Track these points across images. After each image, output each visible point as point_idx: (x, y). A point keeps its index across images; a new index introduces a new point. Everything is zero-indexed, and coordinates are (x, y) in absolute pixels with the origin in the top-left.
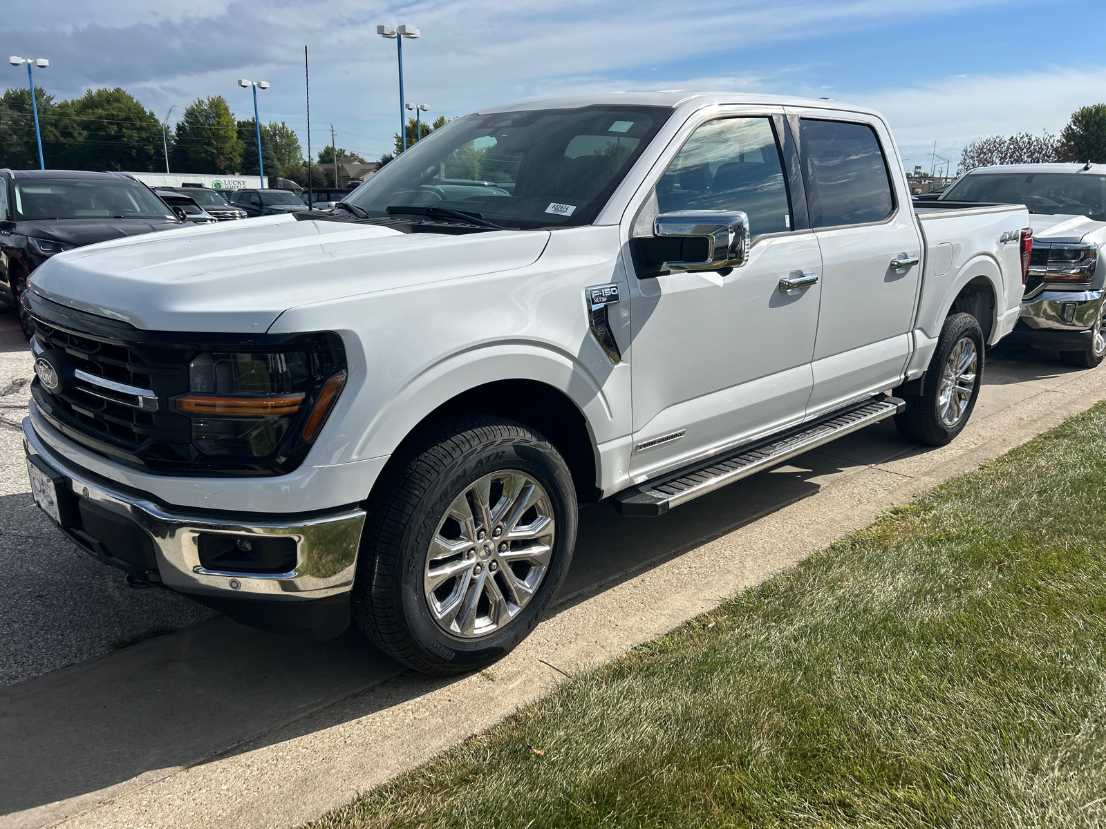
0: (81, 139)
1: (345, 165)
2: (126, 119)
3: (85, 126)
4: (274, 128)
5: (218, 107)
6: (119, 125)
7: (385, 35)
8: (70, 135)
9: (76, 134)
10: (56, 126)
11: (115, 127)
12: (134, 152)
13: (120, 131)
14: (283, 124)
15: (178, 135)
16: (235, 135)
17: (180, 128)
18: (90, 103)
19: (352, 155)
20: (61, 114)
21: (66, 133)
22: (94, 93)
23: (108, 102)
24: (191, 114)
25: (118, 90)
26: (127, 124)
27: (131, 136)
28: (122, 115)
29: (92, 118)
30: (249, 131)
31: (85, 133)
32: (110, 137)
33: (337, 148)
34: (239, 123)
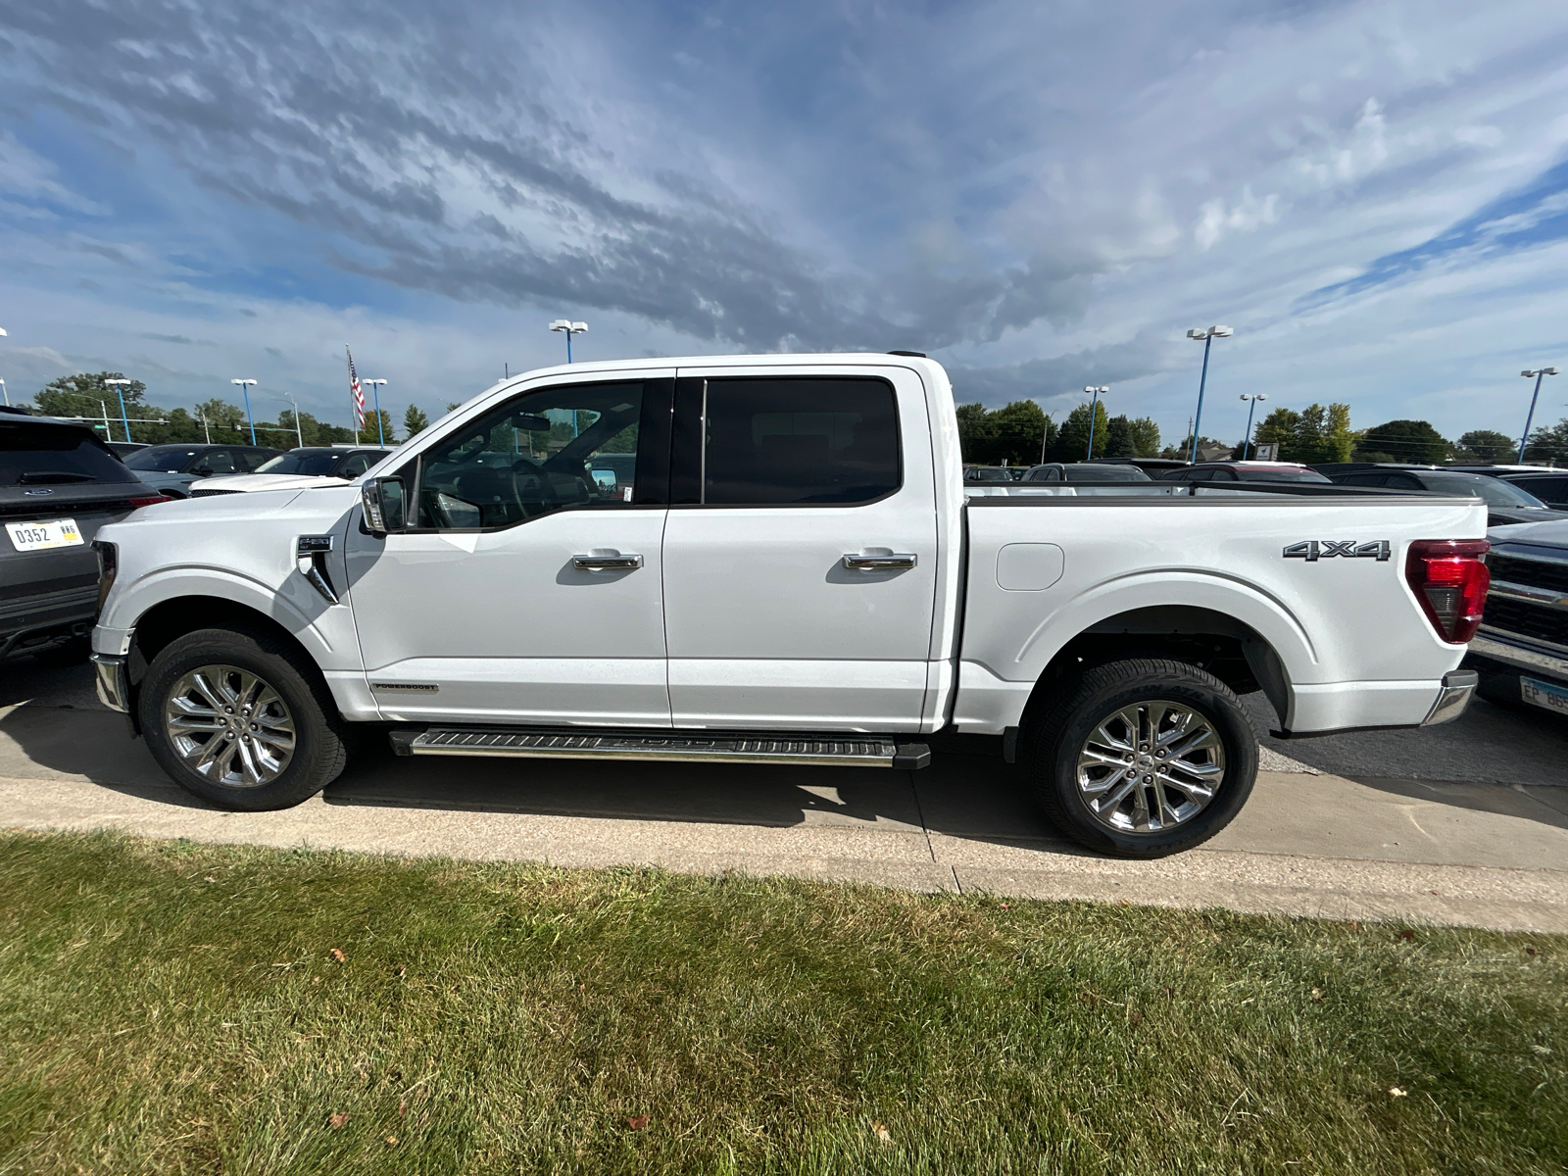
0: (997, 436)
1: (1203, 451)
2: (1028, 421)
3: (1000, 427)
4: (1139, 422)
5: (1097, 408)
6: (1022, 426)
7: (1196, 338)
8: (991, 433)
9: (994, 433)
10: (983, 428)
11: (1019, 427)
12: (1028, 444)
13: (1022, 429)
14: (1148, 418)
15: (1061, 430)
16: (1106, 428)
17: (1064, 425)
18: (1009, 411)
19: (1214, 442)
20: (989, 420)
21: (989, 433)
22: (1013, 405)
23: (1020, 410)
24: (1075, 416)
25: (1028, 402)
26: (1029, 424)
27: (1029, 433)
28: (1026, 418)
29: (1006, 422)
30: (1118, 425)
31: (1000, 432)
32: (1015, 434)
33: (1201, 435)
34: (1111, 420)
